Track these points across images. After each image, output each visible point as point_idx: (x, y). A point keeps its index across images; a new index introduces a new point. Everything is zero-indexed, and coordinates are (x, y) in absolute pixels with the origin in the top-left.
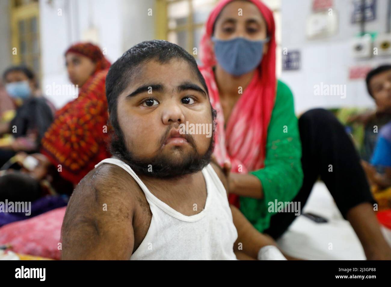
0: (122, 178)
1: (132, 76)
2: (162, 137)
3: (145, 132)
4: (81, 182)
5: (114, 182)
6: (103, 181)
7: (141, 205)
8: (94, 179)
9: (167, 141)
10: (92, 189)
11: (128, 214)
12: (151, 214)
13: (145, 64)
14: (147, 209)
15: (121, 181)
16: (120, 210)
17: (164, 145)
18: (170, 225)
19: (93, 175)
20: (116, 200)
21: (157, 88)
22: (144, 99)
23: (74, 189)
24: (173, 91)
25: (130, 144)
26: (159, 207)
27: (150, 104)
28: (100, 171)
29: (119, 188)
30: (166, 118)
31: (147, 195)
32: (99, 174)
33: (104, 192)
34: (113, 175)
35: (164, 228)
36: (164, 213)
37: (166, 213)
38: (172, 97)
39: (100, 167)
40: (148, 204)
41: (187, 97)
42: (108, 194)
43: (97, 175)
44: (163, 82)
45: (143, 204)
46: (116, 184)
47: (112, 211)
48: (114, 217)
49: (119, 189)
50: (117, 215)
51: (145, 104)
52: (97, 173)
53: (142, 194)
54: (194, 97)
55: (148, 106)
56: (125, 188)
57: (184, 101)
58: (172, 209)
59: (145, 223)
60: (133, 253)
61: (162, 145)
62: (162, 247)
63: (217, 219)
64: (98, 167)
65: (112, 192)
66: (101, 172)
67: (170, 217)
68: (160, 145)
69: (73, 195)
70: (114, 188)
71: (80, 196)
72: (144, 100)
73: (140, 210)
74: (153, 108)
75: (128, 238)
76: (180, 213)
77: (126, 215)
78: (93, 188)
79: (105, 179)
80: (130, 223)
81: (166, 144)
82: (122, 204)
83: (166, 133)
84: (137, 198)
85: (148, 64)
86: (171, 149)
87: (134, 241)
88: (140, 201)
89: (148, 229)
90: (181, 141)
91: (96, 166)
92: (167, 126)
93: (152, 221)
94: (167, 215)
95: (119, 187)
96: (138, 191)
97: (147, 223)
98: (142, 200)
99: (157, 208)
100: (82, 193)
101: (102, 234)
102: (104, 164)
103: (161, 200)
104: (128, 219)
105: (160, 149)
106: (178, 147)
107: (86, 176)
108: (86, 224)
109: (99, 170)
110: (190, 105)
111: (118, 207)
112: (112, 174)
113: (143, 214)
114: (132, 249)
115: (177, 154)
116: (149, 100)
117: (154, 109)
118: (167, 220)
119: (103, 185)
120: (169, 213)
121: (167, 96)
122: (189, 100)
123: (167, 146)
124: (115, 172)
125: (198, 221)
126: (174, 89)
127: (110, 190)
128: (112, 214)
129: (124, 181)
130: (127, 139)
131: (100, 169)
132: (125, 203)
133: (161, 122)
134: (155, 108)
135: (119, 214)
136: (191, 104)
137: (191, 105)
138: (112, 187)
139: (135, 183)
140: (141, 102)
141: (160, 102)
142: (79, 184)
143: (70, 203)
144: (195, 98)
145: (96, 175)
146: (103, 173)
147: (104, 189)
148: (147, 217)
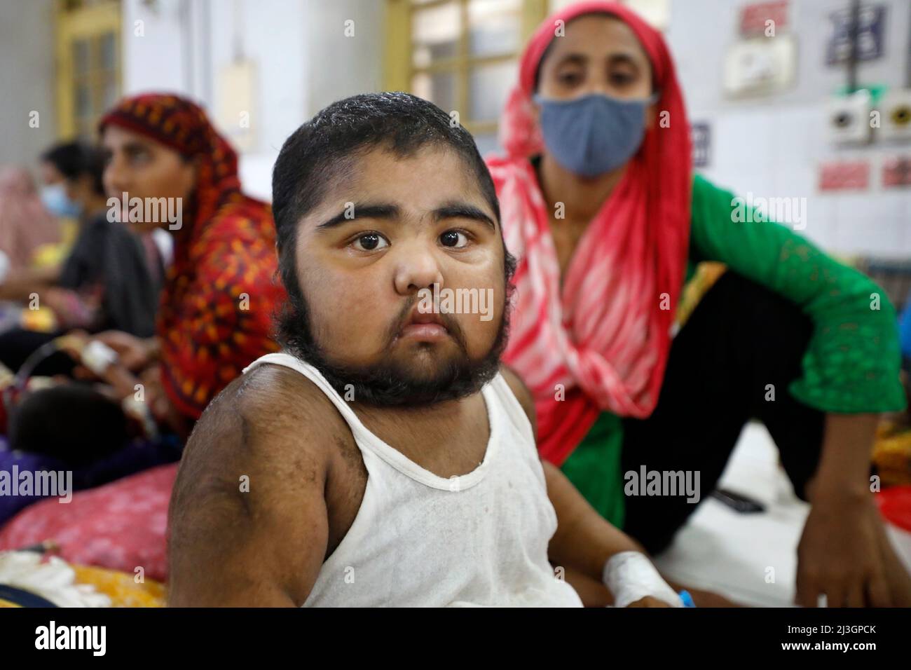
0: (300, 395)
1: (332, 181)
2: (394, 323)
3: (357, 308)
4: (211, 404)
5: (285, 404)
6: (260, 401)
7: (343, 454)
8: (240, 397)
9: (404, 331)
10: (236, 419)
11: (314, 473)
12: (365, 473)
13: (362, 156)
14: (356, 463)
15: (300, 401)
16: (298, 464)
17: (396, 339)
18: (407, 498)
19: (238, 389)
20: (288, 443)
21: (386, 212)
22: (356, 233)
23: (197, 421)
24: (421, 220)
25: (322, 331)
26: (382, 459)
27: (370, 244)
28: (253, 381)
29: (295, 417)
30: (402, 280)
31: (355, 433)
32: (252, 388)
33: (262, 425)
34: (283, 388)
35: (394, 505)
36: (394, 471)
37: (398, 471)
38: (417, 233)
39: (254, 372)
40: (359, 452)
41: (453, 231)
42: (270, 429)
43: (248, 389)
44: (400, 201)
45: (347, 452)
46: (289, 407)
47: (280, 466)
48: (284, 480)
49: (295, 420)
50: (291, 476)
51: (358, 244)
52: (247, 385)
53: (346, 431)
54: (467, 232)
55: (365, 250)
56: (307, 417)
57: (446, 240)
58: (412, 462)
59: (352, 494)
60: (326, 558)
61: (392, 340)
62: (390, 545)
63: (510, 485)
64: (249, 373)
65: (279, 424)
66: (256, 382)
67: (408, 482)
68: (389, 339)
69: (194, 432)
70: (283, 417)
71: (209, 434)
72: (356, 236)
73: (342, 465)
74: (376, 253)
75: (316, 526)
76: (430, 471)
77: (310, 475)
78: (239, 417)
79: (263, 398)
80: (318, 492)
81: (400, 335)
82: (302, 451)
83: (403, 313)
84: (335, 438)
85: (369, 156)
86: (411, 348)
87: (327, 532)
88: (342, 445)
89: (359, 506)
90: (434, 332)
91: (245, 370)
92: (404, 298)
93: (367, 488)
94: (400, 476)
95: (295, 413)
96: (336, 424)
97: (356, 494)
98: (345, 443)
99: (379, 460)
100: (214, 428)
101: (257, 516)
102: (263, 364)
103: (388, 444)
104: (316, 483)
105: (388, 348)
106: (426, 344)
107: (222, 391)
108: (223, 494)
109: (252, 378)
110: (457, 250)
111: (293, 457)
112: (280, 386)
113: (349, 473)
114: (324, 551)
115: (423, 357)
116: (368, 236)
117: (379, 258)
118: (401, 486)
119: (260, 409)
120: (404, 471)
121: (406, 230)
122: (457, 236)
123: (402, 341)
124: (286, 383)
125: (469, 489)
126: (424, 217)
127: (275, 421)
128: (279, 473)
129: (306, 401)
130: (314, 320)
131: (254, 375)
132: (308, 449)
133: (392, 289)
134: (381, 255)
135: (295, 473)
136: (462, 247)
137: (461, 250)
138: (278, 415)
139: (330, 407)
140: (350, 239)
141: (392, 242)
142: (207, 409)
143: (188, 450)
144: (471, 235)
145: (244, 388)
146: (259, 384)
147: (262, 419)
148: (358, 480)
